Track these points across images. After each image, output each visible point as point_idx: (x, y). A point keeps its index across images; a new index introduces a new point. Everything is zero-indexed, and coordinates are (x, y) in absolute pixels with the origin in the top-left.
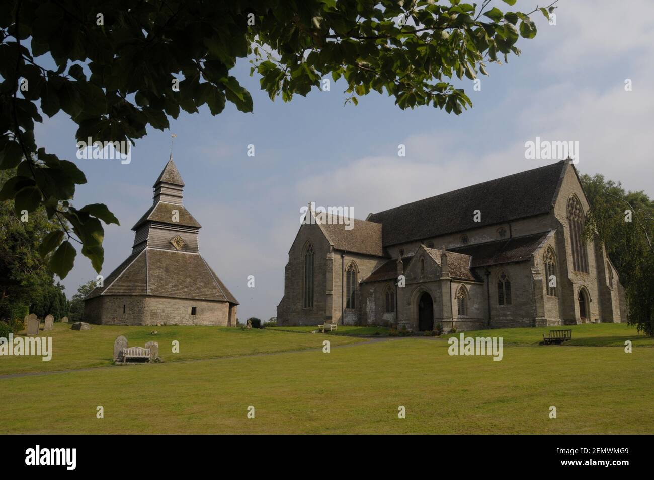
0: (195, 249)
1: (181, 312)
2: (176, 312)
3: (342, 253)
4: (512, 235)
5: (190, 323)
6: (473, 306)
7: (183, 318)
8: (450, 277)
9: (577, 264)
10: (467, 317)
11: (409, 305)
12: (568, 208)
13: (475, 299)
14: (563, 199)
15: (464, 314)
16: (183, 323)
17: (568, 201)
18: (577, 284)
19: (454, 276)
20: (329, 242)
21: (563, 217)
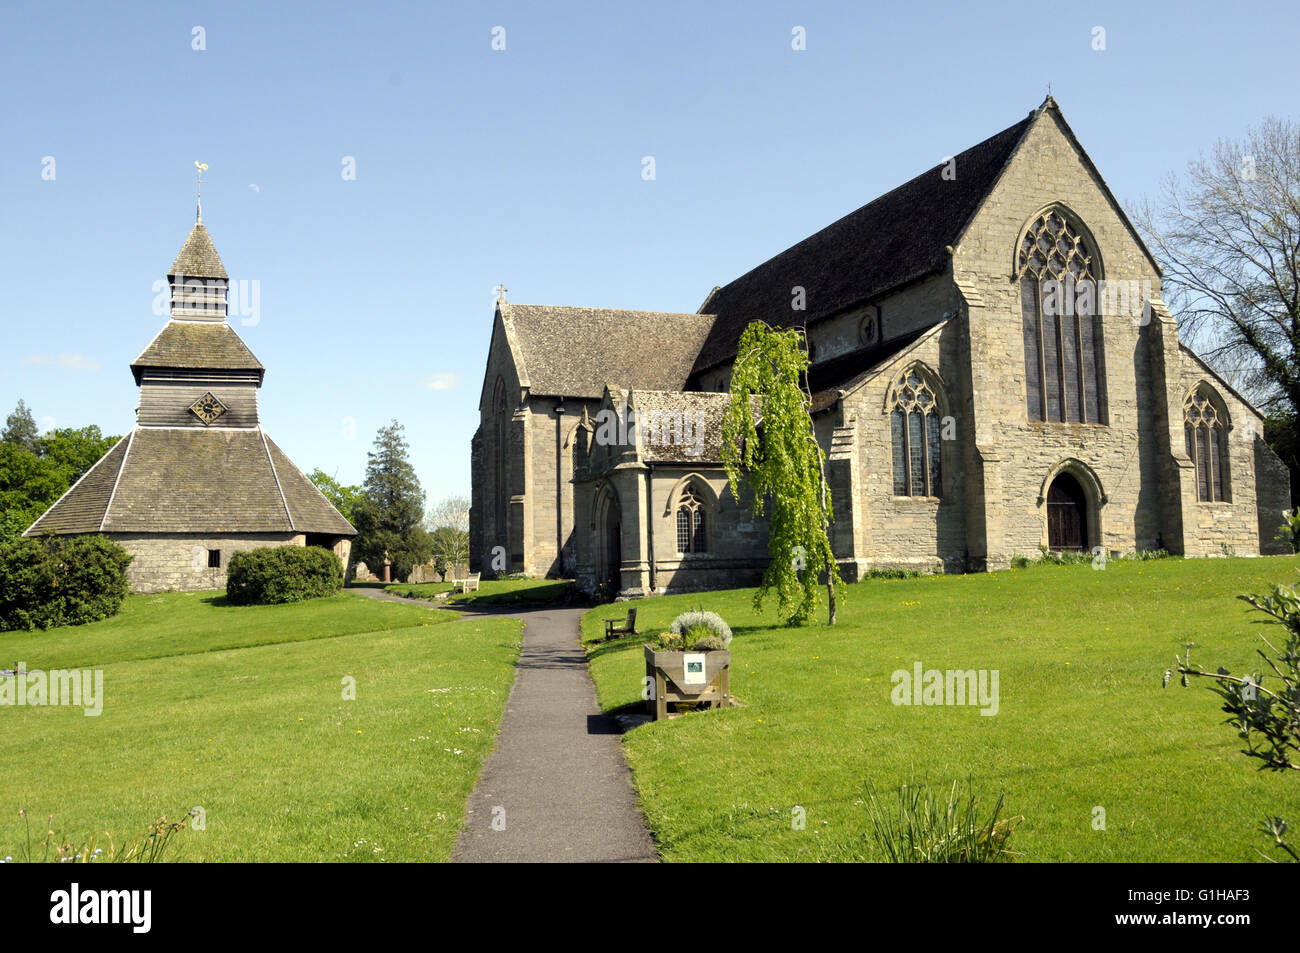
0: (253, 419)
1: (183, 563)
2: (170, 564)
3: (555, 405)
4: (884, 333)
5: (206, 584)
7: (189, 575)
8: (644, 462)
9: (1055, 402)
10: (711, 557)
11: (594, 529)
12: (1029, 249)
13: (741, 512)
14: (1001, 227)
15: (704, 551)
16: (190, 585)
17: (1028, 227)
18: (1039, 458)
19: (661, 459)
20: (521, 381)
21: (993, 276)
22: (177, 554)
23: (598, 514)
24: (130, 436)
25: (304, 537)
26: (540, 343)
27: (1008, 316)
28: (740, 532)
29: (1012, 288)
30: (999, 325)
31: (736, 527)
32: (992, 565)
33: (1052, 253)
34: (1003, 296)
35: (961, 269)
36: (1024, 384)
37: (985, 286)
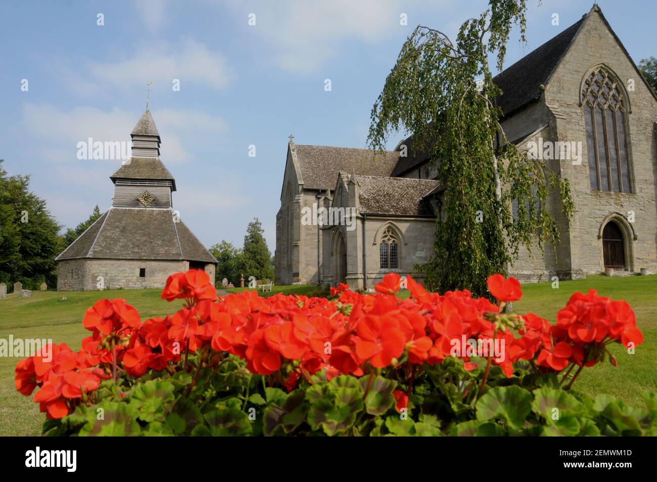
0: (169, 205)
1: (127, 275)
2: (121, 275)
3: (317, 194)
5: (138, 286)
6: (414, 254)
7: (130, 281)
8: (360, 214)
9: (605, 179)
10: (400, 271)
11: (332, 256)
12: (587, 89)
13: (418, 244)
14: (572, 75)
15: (396, 267)
16: (130, 286)
17: (586, 77)
18: (598, 212)
19: (371, 212)
20: (299, 181)
21: (568, 103)
22: (124, 270)
23: (335, 247)
24: (108, 212)
25: (188, 263)
26: (310, 163)
27: (578, 127)
28: (417, 257)
29: (579, 111)
30: (572, 132)
31: (415, 253)
32: (575, 275)
33: (600, 92)
34: (574, 115)
35: (550, 98)
36: (588, 168)
37: (564, 109)
